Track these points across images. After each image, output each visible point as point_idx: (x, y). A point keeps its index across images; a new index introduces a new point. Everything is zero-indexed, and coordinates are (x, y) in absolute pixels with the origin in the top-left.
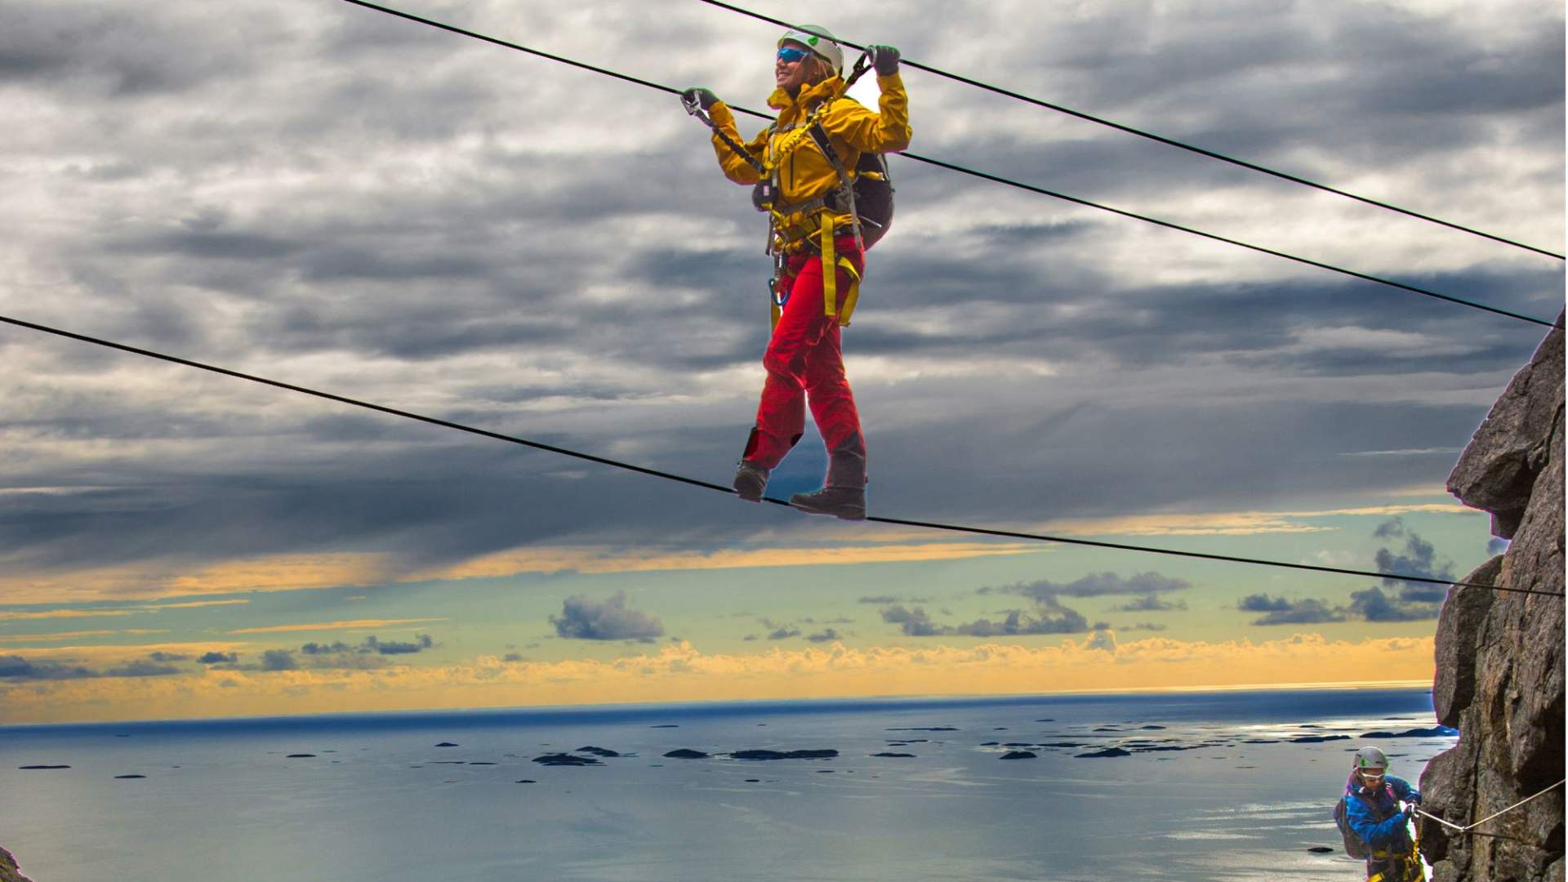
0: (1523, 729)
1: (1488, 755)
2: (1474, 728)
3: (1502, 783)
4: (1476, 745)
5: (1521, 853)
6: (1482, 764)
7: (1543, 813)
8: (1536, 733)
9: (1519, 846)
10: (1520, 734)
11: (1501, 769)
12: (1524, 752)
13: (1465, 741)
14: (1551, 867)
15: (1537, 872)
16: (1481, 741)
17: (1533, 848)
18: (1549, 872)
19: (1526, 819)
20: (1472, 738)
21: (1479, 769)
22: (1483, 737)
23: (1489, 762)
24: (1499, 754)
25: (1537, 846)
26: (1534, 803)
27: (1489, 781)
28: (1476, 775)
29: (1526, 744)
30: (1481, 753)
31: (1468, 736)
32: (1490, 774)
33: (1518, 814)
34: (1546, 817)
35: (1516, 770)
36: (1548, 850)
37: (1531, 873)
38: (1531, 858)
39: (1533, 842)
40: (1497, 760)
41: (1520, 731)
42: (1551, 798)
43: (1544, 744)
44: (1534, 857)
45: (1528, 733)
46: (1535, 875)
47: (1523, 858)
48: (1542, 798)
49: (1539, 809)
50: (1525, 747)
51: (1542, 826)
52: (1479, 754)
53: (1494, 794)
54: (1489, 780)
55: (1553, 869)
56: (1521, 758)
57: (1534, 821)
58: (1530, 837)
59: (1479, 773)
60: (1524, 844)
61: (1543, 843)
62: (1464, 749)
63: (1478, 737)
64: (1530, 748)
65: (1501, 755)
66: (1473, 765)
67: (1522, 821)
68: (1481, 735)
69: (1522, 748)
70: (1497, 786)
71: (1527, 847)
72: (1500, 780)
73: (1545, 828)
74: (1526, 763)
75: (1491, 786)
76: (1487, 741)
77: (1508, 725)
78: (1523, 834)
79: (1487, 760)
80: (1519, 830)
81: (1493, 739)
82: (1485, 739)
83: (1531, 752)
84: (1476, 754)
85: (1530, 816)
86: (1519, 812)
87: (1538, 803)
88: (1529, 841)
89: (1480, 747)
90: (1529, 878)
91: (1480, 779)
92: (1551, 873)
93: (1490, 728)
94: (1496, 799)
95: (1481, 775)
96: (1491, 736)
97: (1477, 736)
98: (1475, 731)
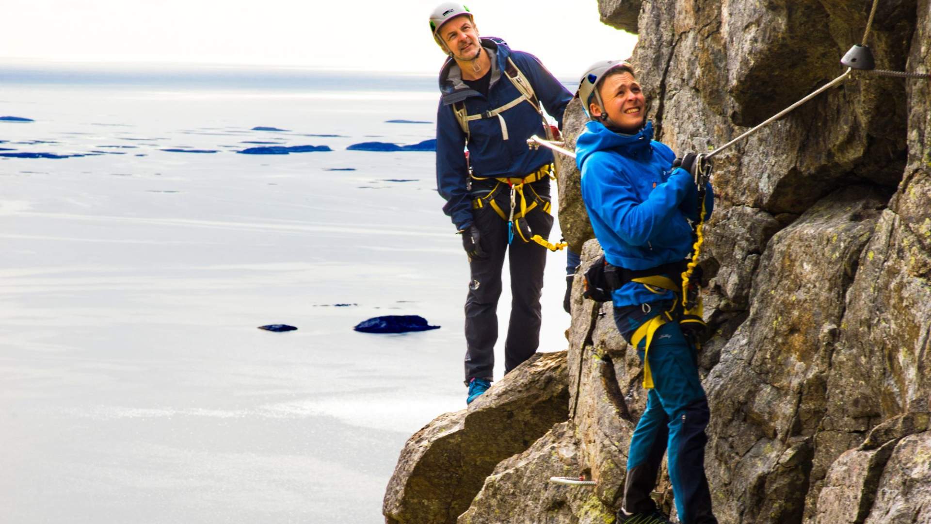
0: (750, 16)
1: (684, 66)
2: (663, 23)
3: (704, 109)
4: (665, 51)
5: (729, 219)
6: (673, 81)
7: (767, 155)
8: (771, 21)
9: (726, 207)
10: (745, 24)
11: (704, 88)
12: (750, 53)
13: (647, 44)
14: (775, 238)
15: (753, 247)
16: (673, 45)
17: (749, 210)
18: (771, 247)
19: (740, 165)
20: (659, 39)
21: (667, 89)
22: (677, 38)
23: (686, 76)
24: (703, 62)
25: (755, 206)
26: (754, 140)
27: (682, 108)
28: (662, 99)
29: (755, 40)
30: (672, 63)
31: (653, 36)
32: (686, 95)
33: (728, 157)
34: (772, 160)
35: (734, 82)
36: (772, 213)
37: (743, 249)
38: (744, 225)
39: (750, 200)
40: (698, 72)
41: (746, 18)
42: (783, 130)
43: (783, 38)
44: (749, 224)
45: (758, 23)
46: (750, 253)
47: (732, 227)
48: (767, 131)
49: (761, 148)
50: (752, 44)
51: (765, 175)
52: (668, 66)
53: (691, 128)
54: (684, 105)
55: (779, 241)
56: (745, 62)
57: (752, 167)
58: (743, 194)
59: (667, 97)
60: (733, 204)
61: (765, 201)
62: (644, 58)
63: (669, 38)
64: (759, 46)
65: (707, 64)
66: (658, 83)
67: (732, 168)
68: (673, 35)
69: (747, 46)
70: (695, 115)
71: (740, 208)
72: (700, 103)
73: (769, 177)
74: (752, 70)
75: (686, 115)
76: (683, 44)
77: (725, 12)
78: (734, 188)
79: (682, 74)
80: (727, 182)
81: (695, 39)
82: (680, 39)
83: (761, 52)
84: (664, 66)
85: (746, 160)
86: (729, 154)
87: (761, 140)
88: (743, 199)
89: (671, 54)
90: (739, 257)
91: (668, 104)
92: (775, 247)
93: (690, 21)
94: (693, 135)
95: (670, 98)
96: (691, 35)
97: (666, 36)
98: (665, 28)
